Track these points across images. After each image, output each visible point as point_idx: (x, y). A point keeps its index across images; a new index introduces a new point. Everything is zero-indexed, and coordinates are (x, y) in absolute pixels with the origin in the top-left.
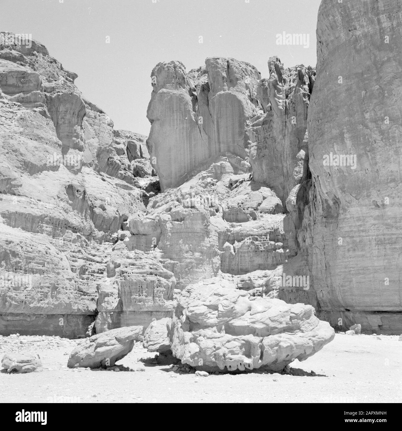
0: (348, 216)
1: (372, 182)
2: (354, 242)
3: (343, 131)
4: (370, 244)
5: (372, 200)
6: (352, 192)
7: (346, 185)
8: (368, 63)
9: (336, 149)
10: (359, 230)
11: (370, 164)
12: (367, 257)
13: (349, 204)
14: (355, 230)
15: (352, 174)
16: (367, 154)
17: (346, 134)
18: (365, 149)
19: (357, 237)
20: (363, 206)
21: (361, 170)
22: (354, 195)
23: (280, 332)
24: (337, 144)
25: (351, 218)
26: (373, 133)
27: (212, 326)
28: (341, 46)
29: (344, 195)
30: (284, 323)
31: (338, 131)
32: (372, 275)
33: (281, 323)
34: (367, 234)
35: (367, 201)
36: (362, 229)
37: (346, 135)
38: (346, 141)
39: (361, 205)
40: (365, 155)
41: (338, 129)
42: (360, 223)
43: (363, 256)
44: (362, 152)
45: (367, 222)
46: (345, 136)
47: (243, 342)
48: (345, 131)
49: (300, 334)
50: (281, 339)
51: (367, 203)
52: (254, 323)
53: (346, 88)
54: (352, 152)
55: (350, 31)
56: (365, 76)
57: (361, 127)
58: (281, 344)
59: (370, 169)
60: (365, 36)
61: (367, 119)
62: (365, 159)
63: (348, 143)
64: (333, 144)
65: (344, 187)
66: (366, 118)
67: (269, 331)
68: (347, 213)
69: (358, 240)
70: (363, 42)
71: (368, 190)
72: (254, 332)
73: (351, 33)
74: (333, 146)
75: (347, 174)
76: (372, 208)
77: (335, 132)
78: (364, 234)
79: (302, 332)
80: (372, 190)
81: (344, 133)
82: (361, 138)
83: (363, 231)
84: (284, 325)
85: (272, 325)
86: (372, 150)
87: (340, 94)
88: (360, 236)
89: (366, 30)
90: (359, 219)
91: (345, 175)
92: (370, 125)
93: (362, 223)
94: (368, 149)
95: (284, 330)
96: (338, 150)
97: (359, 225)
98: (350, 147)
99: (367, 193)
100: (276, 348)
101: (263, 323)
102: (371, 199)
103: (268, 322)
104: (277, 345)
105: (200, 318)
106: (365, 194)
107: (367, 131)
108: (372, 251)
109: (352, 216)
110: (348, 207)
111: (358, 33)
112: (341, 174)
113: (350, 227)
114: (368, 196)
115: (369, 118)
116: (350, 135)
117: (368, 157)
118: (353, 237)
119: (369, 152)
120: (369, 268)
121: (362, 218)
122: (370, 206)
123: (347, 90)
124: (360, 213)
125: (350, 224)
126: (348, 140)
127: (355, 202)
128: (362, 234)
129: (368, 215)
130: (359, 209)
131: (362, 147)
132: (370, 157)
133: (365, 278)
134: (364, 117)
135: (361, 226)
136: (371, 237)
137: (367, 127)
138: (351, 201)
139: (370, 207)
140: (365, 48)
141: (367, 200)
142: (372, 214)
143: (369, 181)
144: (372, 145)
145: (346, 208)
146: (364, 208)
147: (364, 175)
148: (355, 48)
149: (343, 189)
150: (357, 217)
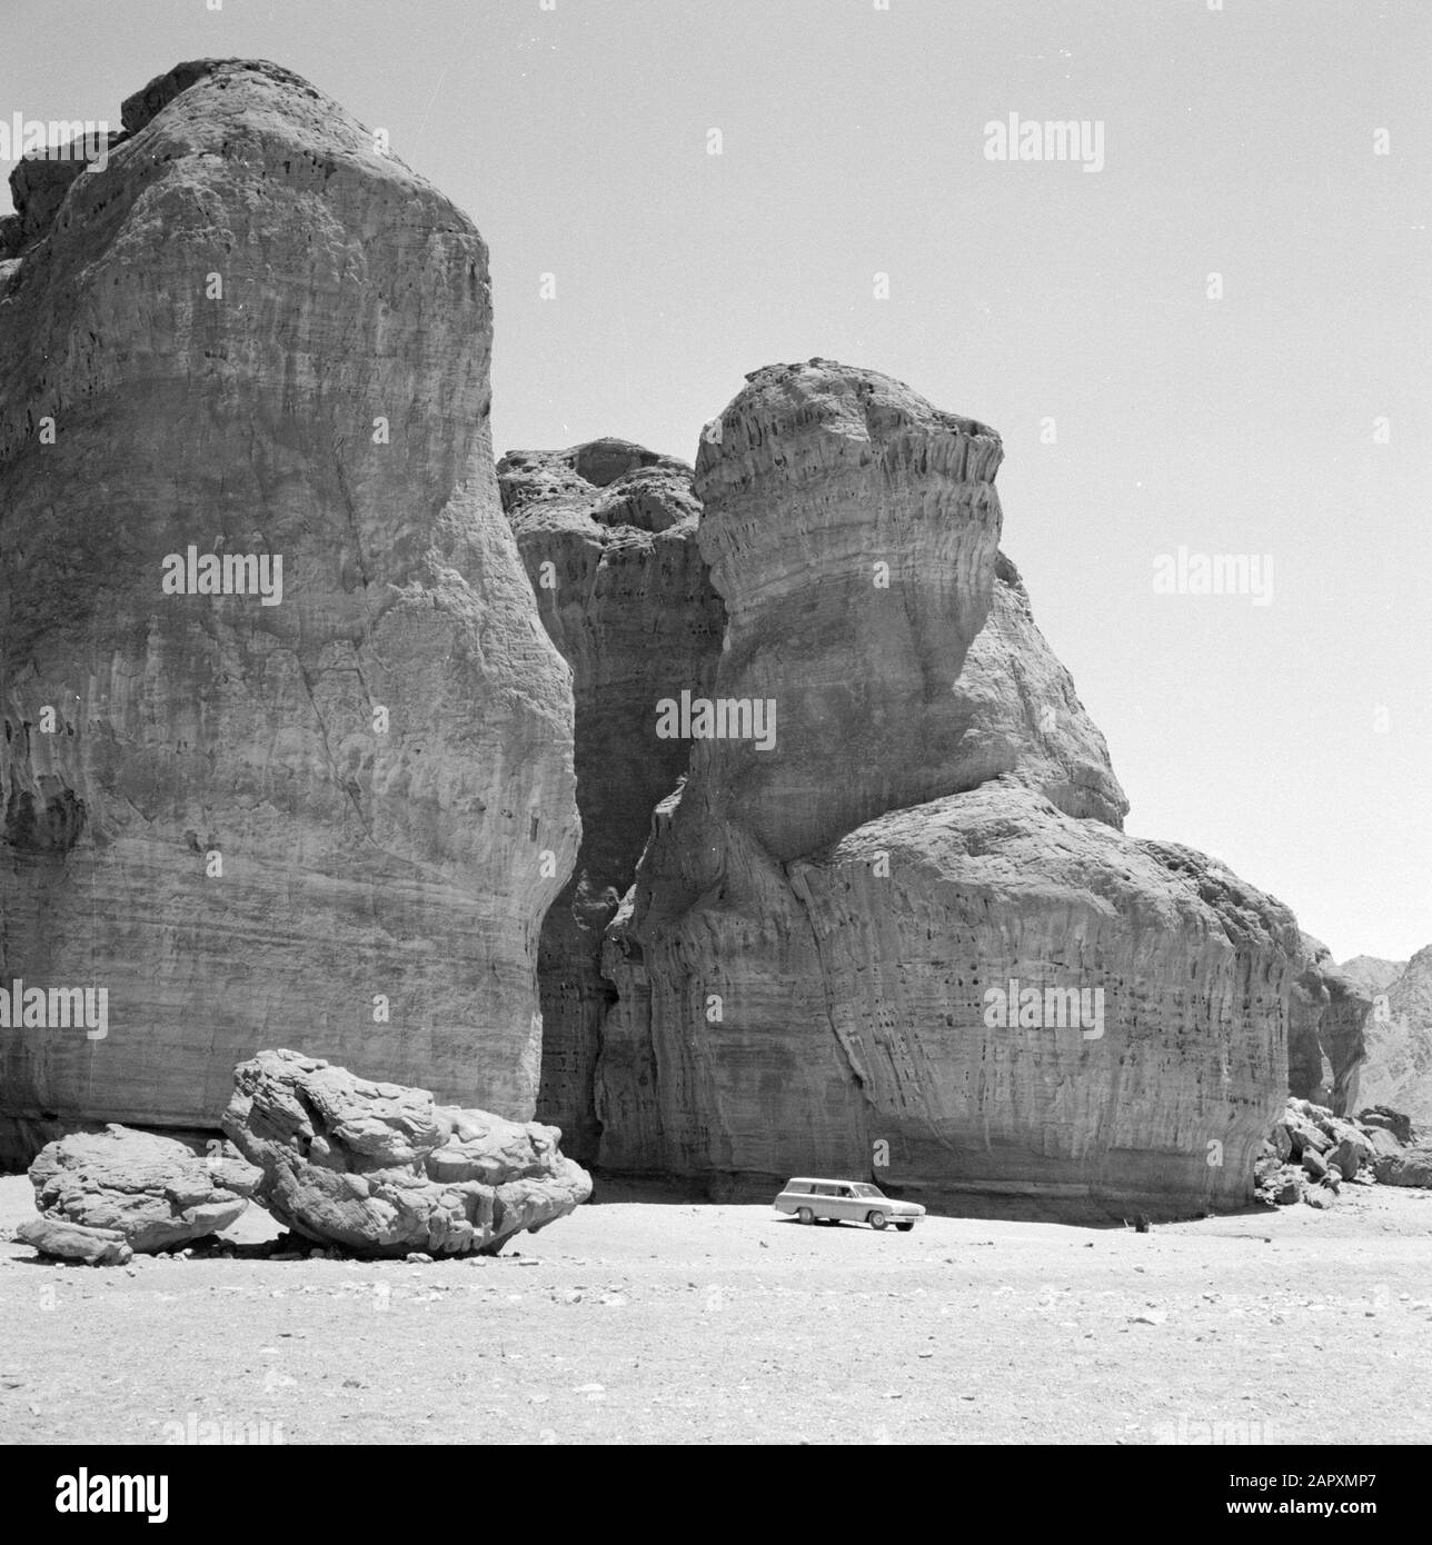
0: (110, 860)
1: (193, 781)
2: (114, 932)
3: (149, 625)
4: (159, 945)
5: (185, 829)
6: (135, 797)
7: (119, 773)
8: (241, 462)
9: (114, 669)
10: (133, 902)
11: (199, 733)
12: (144, 979)
13: (118, 827)
14: (121, 899)
15: (139, 746)
16: (198, 705)
17: (156, 638)
18: (195, 689)
19: (125, 919)
20: (160, 839)
21: (168, 742)
22: (140, 806)
23: (520, 1178)
24: (123, 656)
25: (117, 864)
26: (223, 654)
27: (404, 1162)
28: (169, 383)
29: (107, 797)
30: (526, 1159)
31: (132, 620)
32: (145, 1029)
33: (521, 1159)
34: (156, 917)
35: (171, 830)
36: (143, 899)
37: (153, 640)
38: (149, 655)
39: (153, 837)
40: (191, 707)
41: (136, 615)
42: (140, 884)
43: (132, 973)
44: (182, 695)
45: (161, 884)
46: (151, 639)
47: (465, 1195)
48: (154, 626)
49: (551, 1181)
50: (528, 1190)
51: (173, 834)
52: (477, 1158)
53: (173, 508)
54: (156, 686)
55: (208, 355)
56: (230, 495)
57: (198, 630)
58: (532, 1199)
59: (192, 746)
60: (246, 386)
61: (216, 612)
62: (187, 715)
63: (153, 660)
64: (112, 652)
65: (111, 777)
66: (215, 608)
67: (504, 1176)
68: (108, 851)
69: (126, 927)
70: (236, 400)
71: (181, 797)
72: (480, 1175)
73: (209, 362)
74: (112, 657)
75: (122, 742)
76: (181, 851)
77: (125, 620)
78: (147, 915)
79: (554, 1177)
80: (194, 801)
81: (147, 632)
82: (193, 658)
83: (145, 907)
84: (525, 1165)
85: (510, 1162)
86: (214, 698)
87: (154, 519)
88: (133, 919)
89: (250, 373)
90: (138, 872)
91: (116, 744)
92: (223, 631)
93: (147, 886)
94: (203, 692)
95: (526, 1174)
96: (118, 672)
97: (136, 890)
98: (152, 673)
99: (176, 808)
100: (522, 1207)
101: (494, 1158)
102: (184, 825)
103: (501, 1156)
104: (524, 1201)
105: (382, 1144)
106: (171, 807)
107: (210, 645)
108: (161, 964)
109: (120, 860)
110: (115, 834)
111: (229, 370)
112: (107, 737)
113: (111, 889)
114: (179, 817)
115: (222, 610)
116: (164, 642)
117: (198, 713)
118: (114, 918)
119: (205, 700)
120: (142, 1007)
121: (148, 871)
122: (177, 842)
123: (177, 516)
124: (146, 856)
125: (111, 883)
126: (156, 652)
127: (139, 824)
128: (141, 914)
129: (168, 866)
130: (146, 845)
131: (188, 682)
132: (204, 715)
133: (126, 1033)
134: (210, 606)
135: (142, 891)
136: (165, 926)
137: (212, 633)
138: (129, 819)
139: (178, 846)
140: (239, 417)
141: (173, 826)
142: (178, 866)
143: (185, 776)
144: (216, 684)
145: (108, 834)
146: (160, 844)
147: (172, 756)
148: (211, 406)
149: (106, 781)
150: (133, 867)
